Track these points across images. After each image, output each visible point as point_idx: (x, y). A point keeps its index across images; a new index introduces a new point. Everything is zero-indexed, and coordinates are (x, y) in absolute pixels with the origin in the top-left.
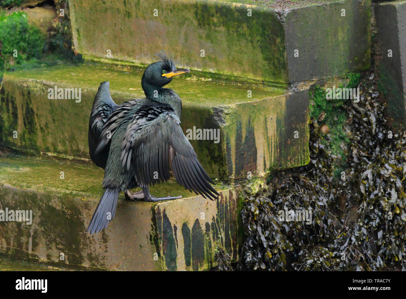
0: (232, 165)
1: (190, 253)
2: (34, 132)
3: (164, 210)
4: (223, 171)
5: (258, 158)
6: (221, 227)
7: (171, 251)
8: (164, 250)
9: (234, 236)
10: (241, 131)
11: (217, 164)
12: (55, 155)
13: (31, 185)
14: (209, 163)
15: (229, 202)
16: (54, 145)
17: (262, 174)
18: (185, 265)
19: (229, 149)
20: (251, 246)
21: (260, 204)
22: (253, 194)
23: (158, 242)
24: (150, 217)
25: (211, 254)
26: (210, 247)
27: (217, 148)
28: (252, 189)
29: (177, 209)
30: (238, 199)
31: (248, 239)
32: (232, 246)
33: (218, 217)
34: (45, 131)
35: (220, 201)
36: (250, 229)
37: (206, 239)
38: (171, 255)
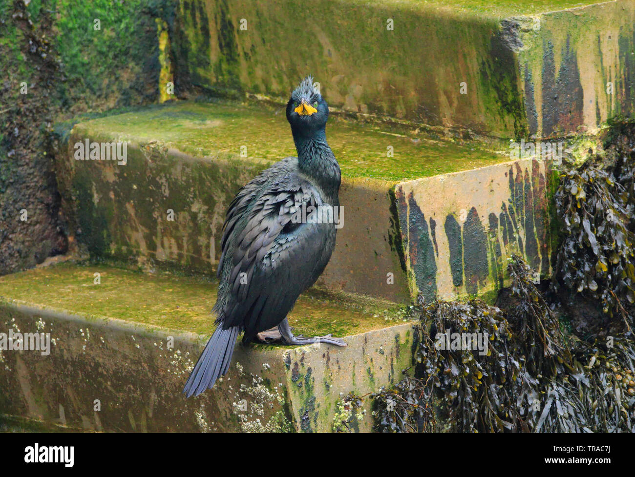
0: (536, 117)
1: (461, 265)
2: (236, 61)
3: (412, 195)
4: (521, 126)
5: (585, 103)
6: (519, 220)
7: (425, 261)
8: (412, 260)
9: (542, 236)
10: (552, 59)
11: (511, 115)
12: (268, 98)
13: (210, 151)
14: (500, 114)
15: (533, 179)
16: (266, 83)
17: (594, 130)
18: (452, 285)
19: (529, 90)
20: (573, 252)
21: (589, 182)
22: (576, 165)
23: (401, 247)
24: (387, 206)
25: (500, 266)
26: (499, 254)
27: (510, 88)
28: (574, 157)
29: (435, 192)
30: (550, 173)
31: (568, 240)
32: (539, 252)
33: (512, 204)
34: (252, 58)
35: (514, 176)
36: (569, 224)
37: (491, 241)
38: (426, 268)
